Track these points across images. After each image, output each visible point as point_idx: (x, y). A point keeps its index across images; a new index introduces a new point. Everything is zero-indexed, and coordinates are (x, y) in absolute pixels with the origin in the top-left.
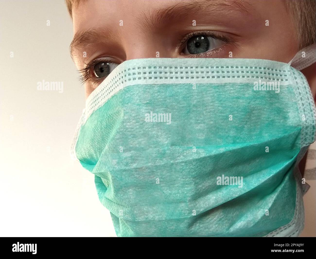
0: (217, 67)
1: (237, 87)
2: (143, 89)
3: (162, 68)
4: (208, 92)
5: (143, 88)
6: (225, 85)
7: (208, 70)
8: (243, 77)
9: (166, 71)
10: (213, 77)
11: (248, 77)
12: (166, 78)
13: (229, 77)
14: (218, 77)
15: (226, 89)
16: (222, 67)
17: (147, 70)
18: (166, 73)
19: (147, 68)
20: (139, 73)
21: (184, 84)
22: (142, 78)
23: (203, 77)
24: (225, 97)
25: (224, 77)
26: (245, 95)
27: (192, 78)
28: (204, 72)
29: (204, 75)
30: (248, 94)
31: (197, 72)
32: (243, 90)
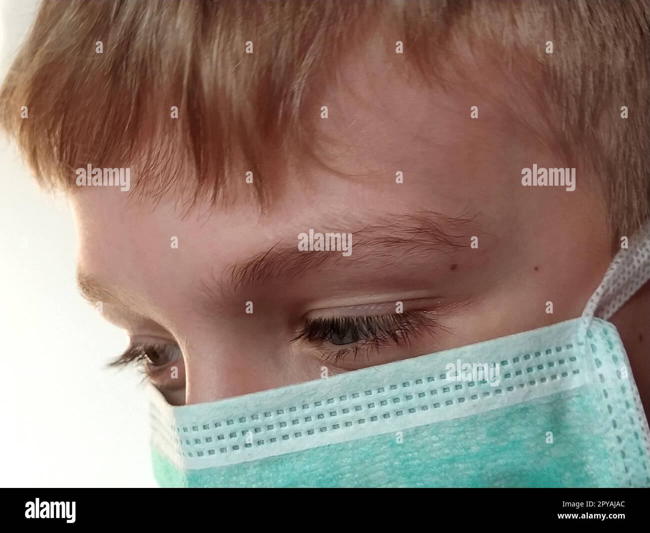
0: (391, 386)
1: (447, 430)
2: (223, 478)
3: (258, 418)
4: (378, 459)
5: (222, 476)
6: (417, 430)
7: (370, 398)
8: (461, 400)
9: (269, 424)
10: (385, 416)
11: (474, 397)
12: (271, 440)
13: (424, 408)
14: (398, 413)
15: (421, 442)
16: (404, 385)
17: (224, 429)
18: (270, 427)
19: (224, 424)
20: (208, 440)
21: (317, 448)
22: (217, 451)
23: (361, 421)
24: (419, 465)
25: (411, 411)
26: (469, 448)
27: (335, 427)
28: (362, 407)
29: (361, 414)
30: (478, 444)
31: (345, 411)
32: (462, 436)
